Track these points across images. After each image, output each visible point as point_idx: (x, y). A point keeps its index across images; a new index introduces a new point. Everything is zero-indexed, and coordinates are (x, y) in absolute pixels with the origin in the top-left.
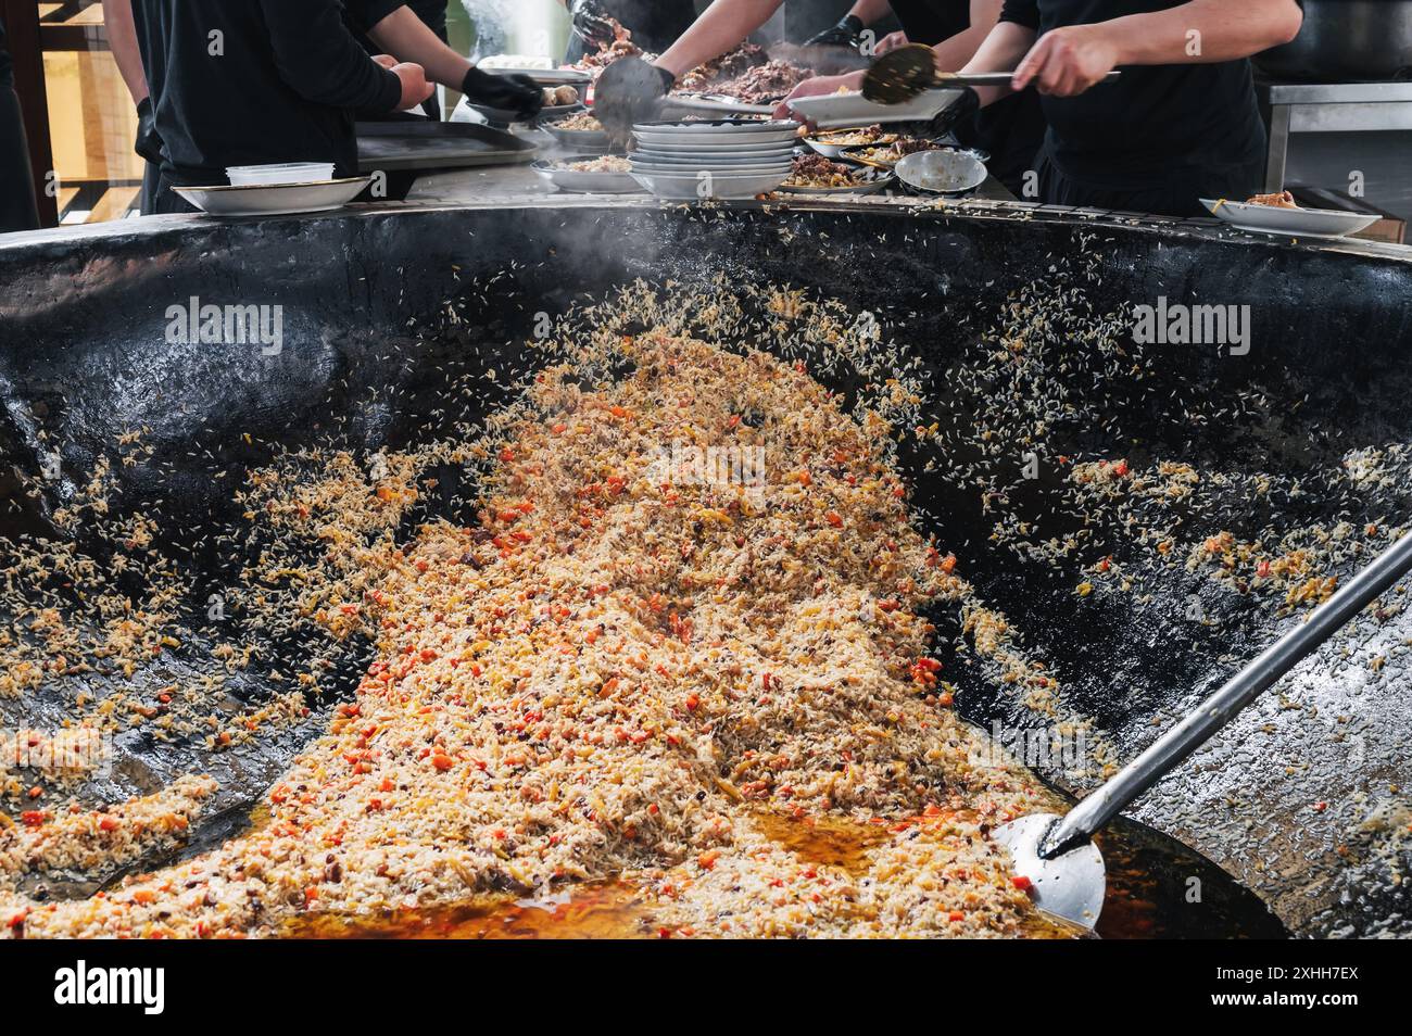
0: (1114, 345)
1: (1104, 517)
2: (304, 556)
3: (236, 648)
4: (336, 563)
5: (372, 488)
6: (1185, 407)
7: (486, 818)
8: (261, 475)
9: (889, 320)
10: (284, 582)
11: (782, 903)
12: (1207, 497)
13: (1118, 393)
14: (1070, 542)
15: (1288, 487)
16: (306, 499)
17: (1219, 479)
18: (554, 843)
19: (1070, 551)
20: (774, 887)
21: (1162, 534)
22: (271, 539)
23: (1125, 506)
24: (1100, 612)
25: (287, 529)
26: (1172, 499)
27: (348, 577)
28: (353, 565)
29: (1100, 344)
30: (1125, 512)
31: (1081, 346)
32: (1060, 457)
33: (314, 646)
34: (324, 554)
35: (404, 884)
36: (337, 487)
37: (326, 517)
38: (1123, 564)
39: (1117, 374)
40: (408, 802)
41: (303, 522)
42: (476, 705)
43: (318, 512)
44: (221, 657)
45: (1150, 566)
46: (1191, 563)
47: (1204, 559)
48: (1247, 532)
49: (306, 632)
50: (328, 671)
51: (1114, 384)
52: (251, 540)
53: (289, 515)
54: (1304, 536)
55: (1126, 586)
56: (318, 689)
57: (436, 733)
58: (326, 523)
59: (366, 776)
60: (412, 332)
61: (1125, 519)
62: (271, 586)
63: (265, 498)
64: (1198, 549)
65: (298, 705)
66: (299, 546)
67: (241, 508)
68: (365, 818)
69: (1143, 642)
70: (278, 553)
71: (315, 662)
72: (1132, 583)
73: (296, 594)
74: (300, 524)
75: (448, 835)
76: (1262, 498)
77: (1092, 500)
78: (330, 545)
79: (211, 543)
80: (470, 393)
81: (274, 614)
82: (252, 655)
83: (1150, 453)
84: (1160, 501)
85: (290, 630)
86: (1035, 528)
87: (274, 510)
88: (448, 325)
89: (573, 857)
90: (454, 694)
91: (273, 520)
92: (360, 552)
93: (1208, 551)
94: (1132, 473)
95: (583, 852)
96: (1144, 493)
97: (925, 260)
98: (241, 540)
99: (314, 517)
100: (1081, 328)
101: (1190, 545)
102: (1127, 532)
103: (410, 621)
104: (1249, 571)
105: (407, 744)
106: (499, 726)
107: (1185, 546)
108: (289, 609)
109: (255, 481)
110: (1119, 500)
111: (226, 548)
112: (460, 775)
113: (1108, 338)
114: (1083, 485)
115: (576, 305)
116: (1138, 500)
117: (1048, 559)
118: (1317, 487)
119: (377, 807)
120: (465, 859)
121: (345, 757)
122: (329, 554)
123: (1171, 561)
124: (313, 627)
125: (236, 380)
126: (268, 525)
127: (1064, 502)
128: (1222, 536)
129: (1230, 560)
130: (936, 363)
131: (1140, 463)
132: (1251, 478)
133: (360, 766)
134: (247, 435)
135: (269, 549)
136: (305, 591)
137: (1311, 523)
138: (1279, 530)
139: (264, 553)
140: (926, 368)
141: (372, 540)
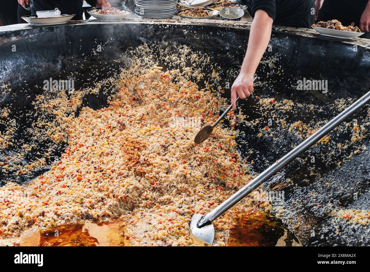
0: (273, 65)
1: (267, 115)
2: (50, 119)
3: (28, 145)
4: (58, 121)
5: (70, 100)
6: (292, 84)
7: (88, 196)
8: (40, 97)
9: (212, 56)
10: (43, 127)
11: (161, 229)
12: (296, 110)
13: (274, 79)
14: (257, 121)
15: (319, 109)
16: (51, 104)
17: (300, 105)
18: (104, 204)
19: (257, 124)
20: (159, 224)
21: (283, 120)
22: (41, 115)
23: (273, 112)
24: (263, 142)
25: (46, 112)
26: (286, 110)
27: (61, 125)
28: (63, 122)
29: (269, 65)
30: (273, 113)
31: (264, 65)
32: (256, 96)
33: (50, 145)
34: (55, 119)
35: (62, 216)
36: (60, 100)
37: (57, 109)
38: (271, 128)
39: (274, 73)
40: (68, 191)
41: (50, 110)
42: (91, 160)
43: (54, 107)
44: (24, 148)
45: (279, 129)
46: (290, 129)
47: (294, 128)
48: (306, 122)
49: (48, 141)
50: (53, 152)
51: (273, 76)
52: (36, 115)
53: (46, 108)
54: (322, 123)
55: (271, 135)
56: (49, 157)
57: (79, 169)
58: (56, 110)
59: (60, 182)
60: (83, 57)
61: (273, 115)
62: (40, 128)
63: (40, 103)
64: (292, 125)
65: (43, 162)
66: (49, 117)
67: (34, 106)
68: (56, 196)
69: (275, 152)
70: (43, 118)
71: (50, 149)
72: (273, 134)
73: (46, 130)
74: (49, 110)
75: (77, 201)
76: (311, 111)
77: (264, 109)
78: (57, 116)
79: (25, 116)
80: (98, 74)
81: (40, 136)
82: (33, 147)
83: (281, 96)
84: (283, 111)
85: (44, 140)
86: (248, 117)
87: (42, 107)
88: (93, 55)
89: (109, 209)
90: (86, 157)
91: (42, 109)
92: (65, 118)
93: (295, 126)
94: (276, 102)
95: (111, 208)
96: (279, 108)
97: (223, 39)
98: (33, 115)
99: (53, 108)
100: (264, 60)
101: (290, 124)
102: (273, 119)
103: (77, 136)
104: (306, 133)
105: (71, 173)
106: (95, 168)
107: (289, 124)
108: (44, 134)
109: (38, 99)
110: (271, 110)
111: (29, 117)
112: (83, 183)
113: (272, 63)
114: (262, 105)
115: (128, 50)
116: (277, 110)
117: (251, 126)
118: (327, 109)
119: (60, 193)
120: (79, 210)
121: (55, 176)
122: (56, 119)
123: (285, 128)
124: (50, 139)
125: (35, 70)
126: (40, 111)
127: (257, 110)
128: (299, 122)
129: (301, 129)
130: (224, 68)
131: (278, 99)
132: (308, 105)
133: (59, 179)
134: (37, 86)
135: (40, 117)
136: (49, 129)
137: (324, 120)
138: (315, 121)
139: (39, 119)
140: (221, 70)
141: (68, 115)
